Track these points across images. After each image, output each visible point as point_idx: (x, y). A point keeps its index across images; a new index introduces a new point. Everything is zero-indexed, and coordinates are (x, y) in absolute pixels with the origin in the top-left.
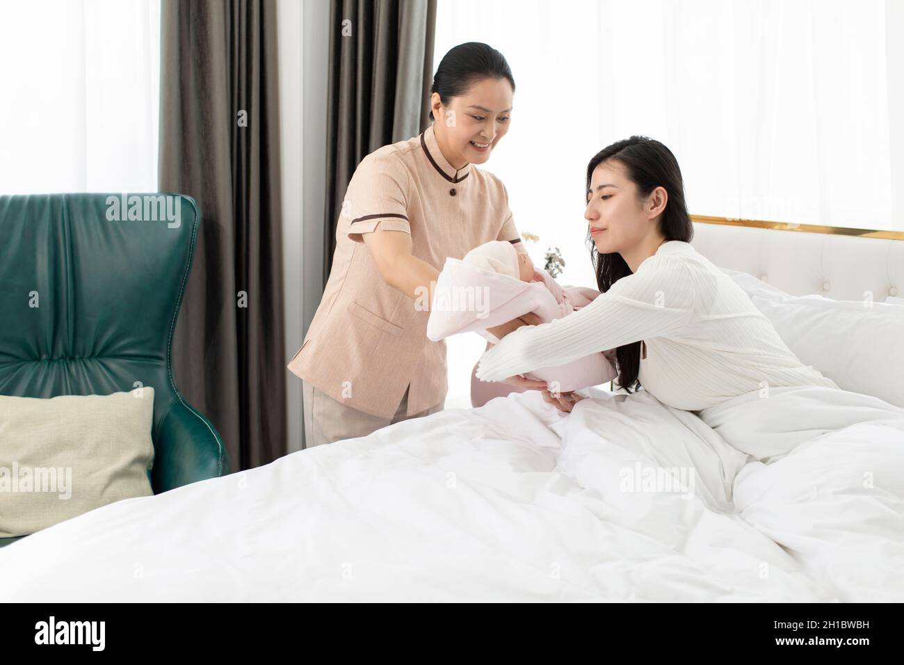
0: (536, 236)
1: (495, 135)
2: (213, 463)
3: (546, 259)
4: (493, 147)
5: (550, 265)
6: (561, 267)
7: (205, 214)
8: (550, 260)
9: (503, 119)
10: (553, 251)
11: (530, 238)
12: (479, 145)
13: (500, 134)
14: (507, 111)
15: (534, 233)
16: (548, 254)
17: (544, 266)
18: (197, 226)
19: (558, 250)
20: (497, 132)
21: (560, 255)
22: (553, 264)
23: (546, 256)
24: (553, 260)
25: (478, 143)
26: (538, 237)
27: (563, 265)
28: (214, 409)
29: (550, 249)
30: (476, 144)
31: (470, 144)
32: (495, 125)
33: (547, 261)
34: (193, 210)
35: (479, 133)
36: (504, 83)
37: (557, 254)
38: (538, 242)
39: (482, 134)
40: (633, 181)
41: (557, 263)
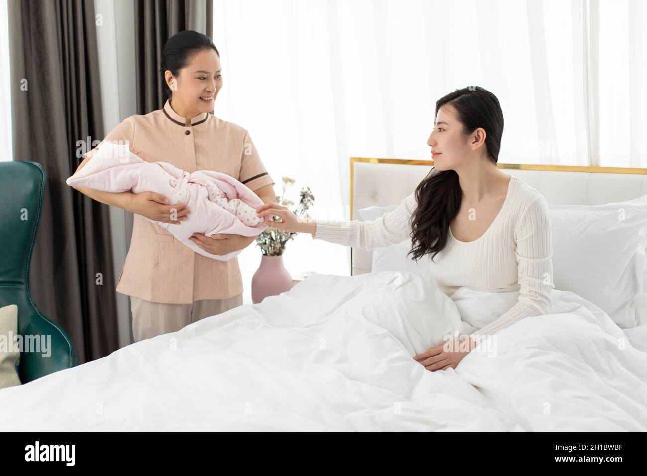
0: (293, 180)
1: (215, 89)
2: (65, 358)
3: (301, 195)
4: (215, 99)
5: (304, 200)
6: (312, 201)
7: (49, 175)
8: (304, 196)
9: (218, 77)
10: (305, 190)
11: (288, 182)
12: (206, 99)
13: (218, 88)
14: (219, 71)
15: (290, 177)
16: (302, 192)
17: (299, 201)
18: (44, 184)
19: (309, 189)
20: (216, 87)
21: (310, 192)
22: (306, 199)
23: (300, 194)
24: (305, 196)
25: (205, 97)
26: (294, 181)
27: (313, 199)
28: (63, 318)
29: (303, 188)
30: (204, 98)
31: (200, 99)
32: (214, 82)
33: (302, 197)
34: (40, 173)
35: (205, 90)
36: (212, 52)
37: (309, 192)
38: (294, 184)
39: (207, 90)
40: (461, 122)
41: (309, 198)
